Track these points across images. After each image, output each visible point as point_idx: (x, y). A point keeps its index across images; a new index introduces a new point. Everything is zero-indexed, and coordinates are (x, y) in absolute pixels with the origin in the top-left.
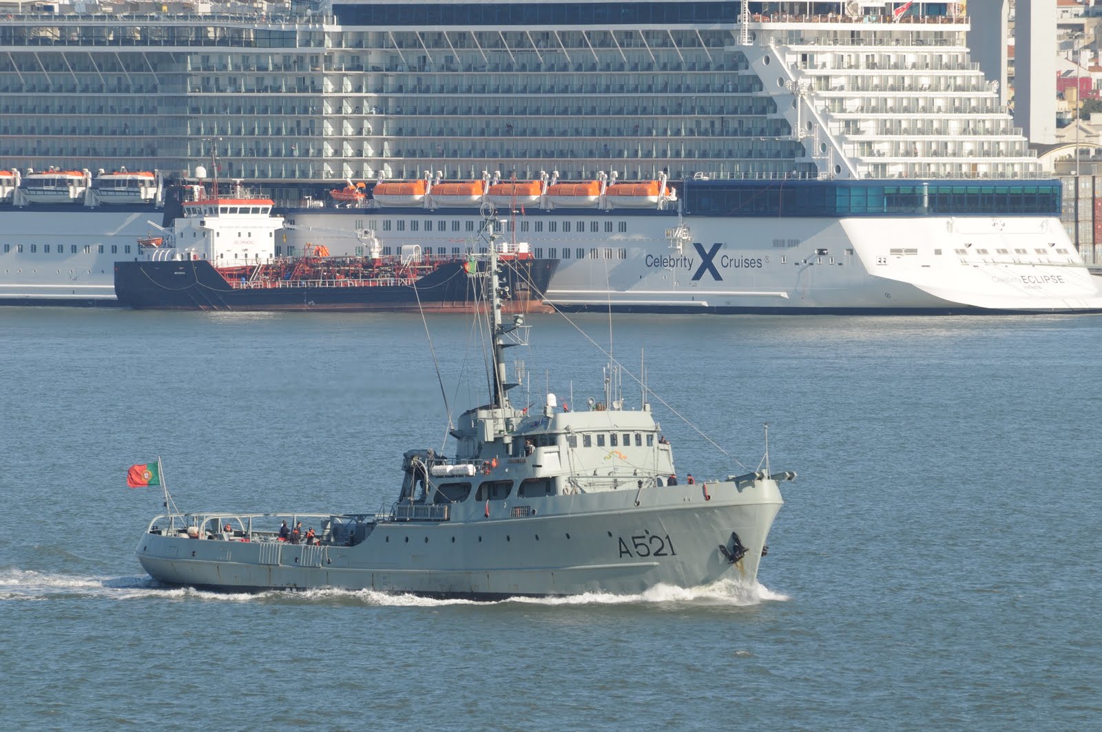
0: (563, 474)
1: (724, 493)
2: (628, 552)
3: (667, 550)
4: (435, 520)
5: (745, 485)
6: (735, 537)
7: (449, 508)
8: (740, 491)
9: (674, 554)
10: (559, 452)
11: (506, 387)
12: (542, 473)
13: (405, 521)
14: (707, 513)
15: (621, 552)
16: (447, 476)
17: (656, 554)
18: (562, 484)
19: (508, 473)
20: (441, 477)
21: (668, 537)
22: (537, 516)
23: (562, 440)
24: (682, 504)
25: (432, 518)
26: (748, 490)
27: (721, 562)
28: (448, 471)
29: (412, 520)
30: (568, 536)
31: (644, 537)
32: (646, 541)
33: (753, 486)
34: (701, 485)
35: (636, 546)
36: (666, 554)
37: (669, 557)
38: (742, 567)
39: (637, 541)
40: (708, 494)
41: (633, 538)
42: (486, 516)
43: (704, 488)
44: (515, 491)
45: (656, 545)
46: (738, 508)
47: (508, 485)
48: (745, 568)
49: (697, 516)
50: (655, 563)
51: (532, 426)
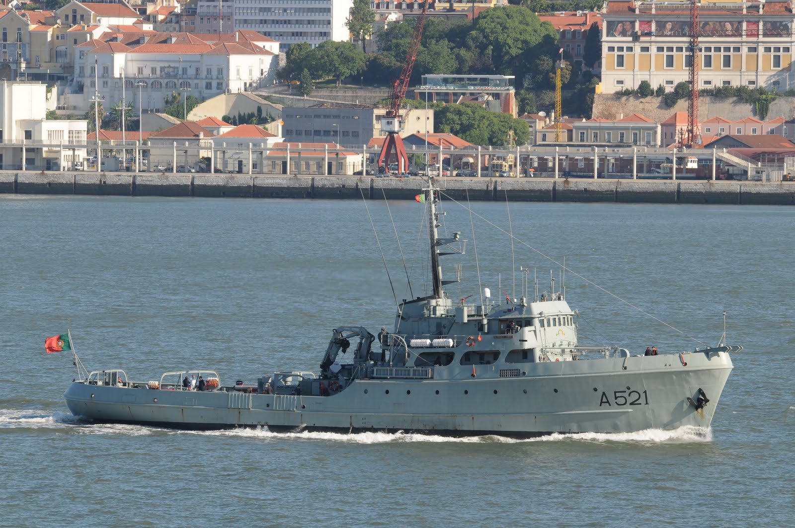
0: (539, 346)
1: (696, 361)
2: (608, 402)
3: (642, 400)
4: (416, 378)
5: (712, 356)
6: (700, 391)
7: (433, 371)
8: (710, 360)
9: (647, 403)
10: (535, 331)
11: (444, 283)
12: (527, 346)
13: (386, 378)
14: (682, 375)
15: (602, 402)
16: (427, 347)
17: (632, 404)
18: (538, 354)
19: (495, 345)
20: (422, 347)
21: (645, 392)
22: (527, 377)
23: (536, 322)
24: (665, 369)
25: (415, 377)
26: (715, 358)
27: (684, 410)
28: (428, 343)
29: (391, 378)
30: (556, 391)
31: (625, 392)
32: (626, 395)
33: (719, 356)
34: (678, 355)
35: (616, 398)
36: (640, 404)
37: (643, 406)
38: (702, 414)
39: (618, 395)
40: (685, 362)
41: (615, 392)
42: (473, 375)
43: (680, 357)
44: (502, 359)
45: (635, 396)
46: (709, 371)
47: (496, 355)
48: (704, 413)
49: (674, 377)
50: (630, 410)
51: (506, 312)
